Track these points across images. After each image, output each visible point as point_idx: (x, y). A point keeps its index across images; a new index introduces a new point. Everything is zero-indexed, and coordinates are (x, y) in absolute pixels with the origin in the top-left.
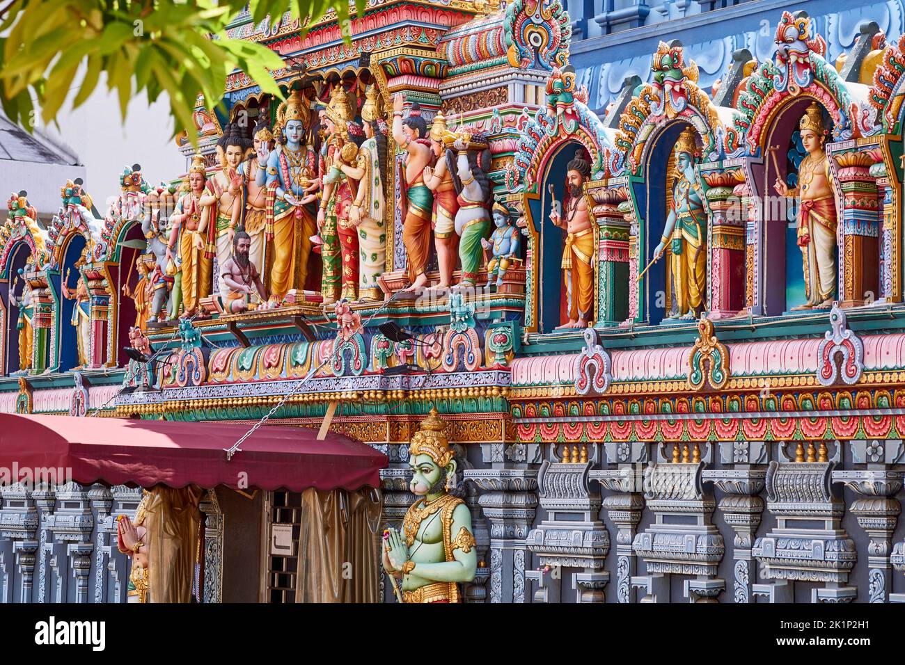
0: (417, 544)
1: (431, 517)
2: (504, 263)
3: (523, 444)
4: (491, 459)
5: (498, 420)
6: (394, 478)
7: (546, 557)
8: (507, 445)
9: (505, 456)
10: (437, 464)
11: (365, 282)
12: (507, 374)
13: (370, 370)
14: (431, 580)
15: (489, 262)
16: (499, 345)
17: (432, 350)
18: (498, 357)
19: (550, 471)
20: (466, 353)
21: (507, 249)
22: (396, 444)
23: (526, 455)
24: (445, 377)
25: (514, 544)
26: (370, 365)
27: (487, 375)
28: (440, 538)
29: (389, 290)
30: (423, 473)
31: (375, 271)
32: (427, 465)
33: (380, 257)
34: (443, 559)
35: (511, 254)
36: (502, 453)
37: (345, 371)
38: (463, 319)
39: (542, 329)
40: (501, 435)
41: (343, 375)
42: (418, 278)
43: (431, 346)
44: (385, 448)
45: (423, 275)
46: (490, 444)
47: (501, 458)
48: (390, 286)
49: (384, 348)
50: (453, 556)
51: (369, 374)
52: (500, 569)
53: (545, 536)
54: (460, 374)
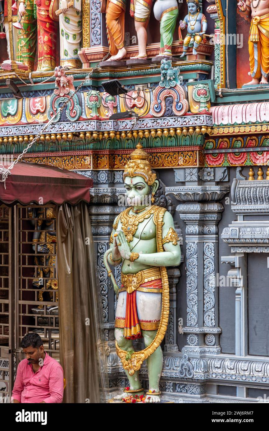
0: (136, 240)
1: (146, 221)
2: (198, 38)
3: (211, 168)
4: (185, 179)
5: (193, 151)
6: (100, 195)
7: (237, 246)
8: (200, 169)
9: (199, 177)
10: (147, 183)
11: (66, 55)
12: (210, 117)
13: (84, 117)
14: (149, 266)
15: (183, 38)
16: (203, 96)
17: (136, 102)
18: (202, 105)
19: (240, 186)
20: (175, 103)
21: (199, 28)
22: (96, 171)
23: (214, 176)
24: (153, 121)
25: (204, 239)
26: (83, 114)
27: (196, 118)
28: (154, 236)
29: (88, 61)
30: (137, 190)
31: (75, 47)
32: (141, 184)
33: (78, 37)
34: (156, 251)
35: (204, 32)
36: (196, 174)
37: (60, 119)
38: (172, 78)
39: (228, 86)
40: (196, 161)
41: (58, 122)
42: (120, 51)
43: (134, 99)
44: (89, 173)
45: (124, 49)
46: (185, 168)
47: (195, 178)
48: (89, 58)
49: (96, 101)
50: (163, 248)
51: (84, 120)
52: (195, 256)
53: (239, 232)
54: (168, 118)
